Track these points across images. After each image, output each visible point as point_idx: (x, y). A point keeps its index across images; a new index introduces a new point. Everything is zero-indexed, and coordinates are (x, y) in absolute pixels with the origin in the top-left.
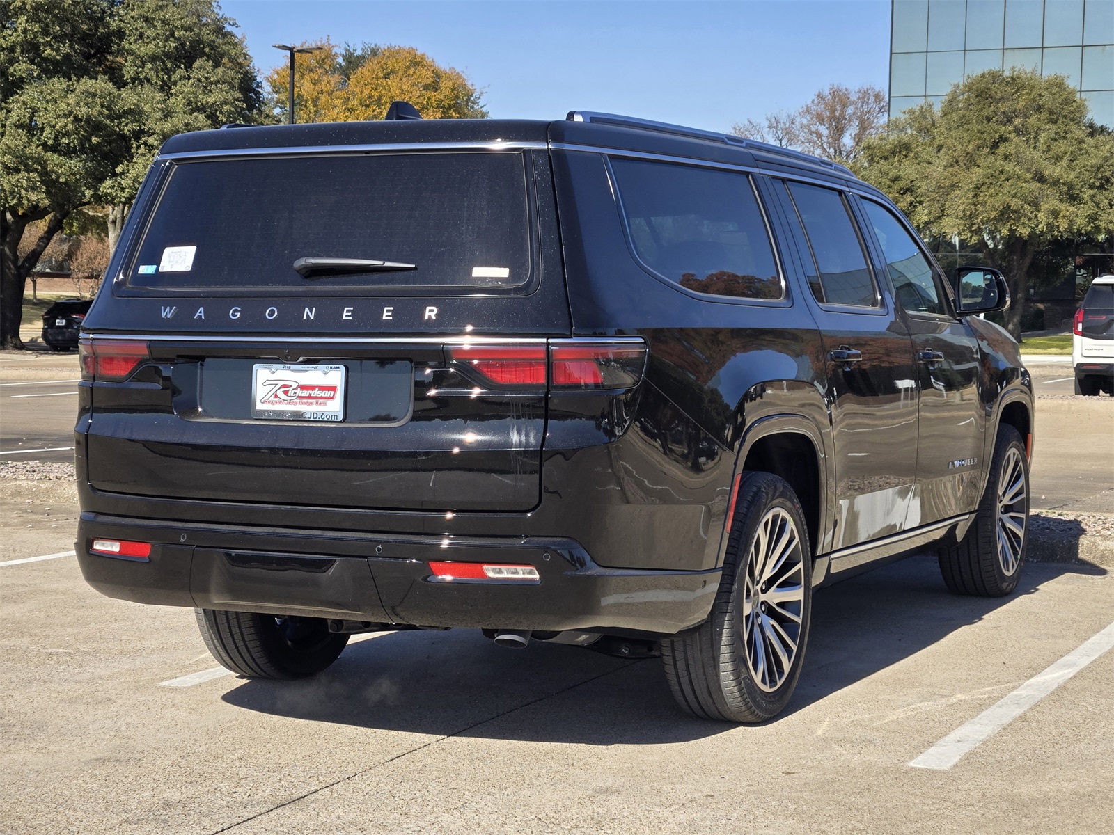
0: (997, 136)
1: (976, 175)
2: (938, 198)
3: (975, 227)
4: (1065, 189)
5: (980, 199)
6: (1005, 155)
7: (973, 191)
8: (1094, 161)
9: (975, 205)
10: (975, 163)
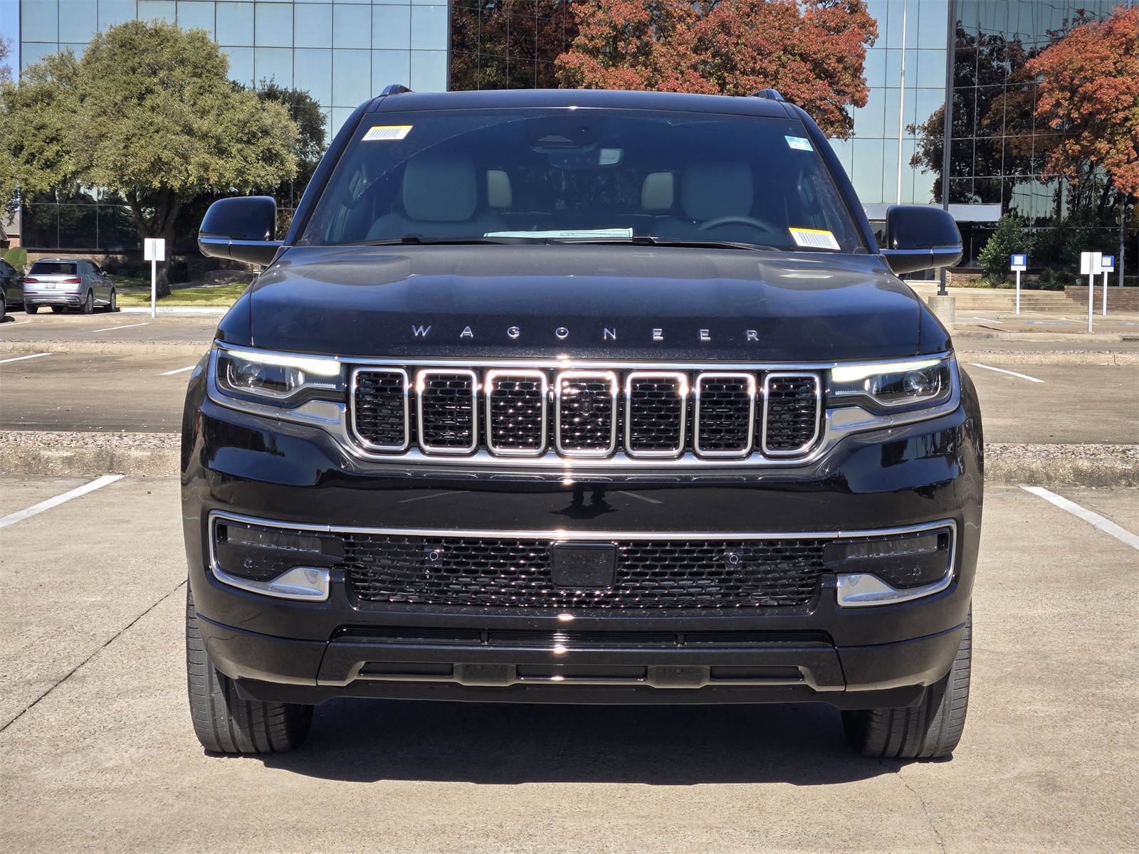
0: (143, 87)
1: (126, 126)
2: (86, 148)
3: (126, 178)
4: (214, 142)
5: (131, 150)
6: (152, 106)
7: (123, 142)
8: (241, 117)
9: (125, 156)
10: (123, 114)
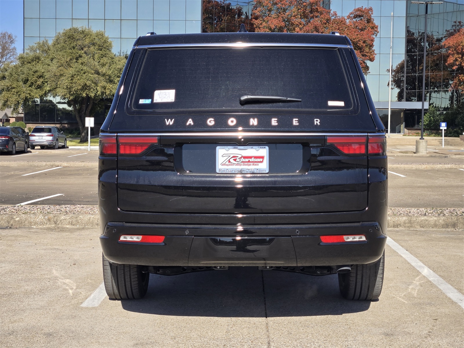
0: (78, 55)
1: (71, 71)
2: (55, 80)
3: (72, 93)
4: (108, 77)
5: (74, 81)
6: (82, 63)
7: (71, 78)
8: (119, 67)
9: (71, 83)
10: (70, 66)
